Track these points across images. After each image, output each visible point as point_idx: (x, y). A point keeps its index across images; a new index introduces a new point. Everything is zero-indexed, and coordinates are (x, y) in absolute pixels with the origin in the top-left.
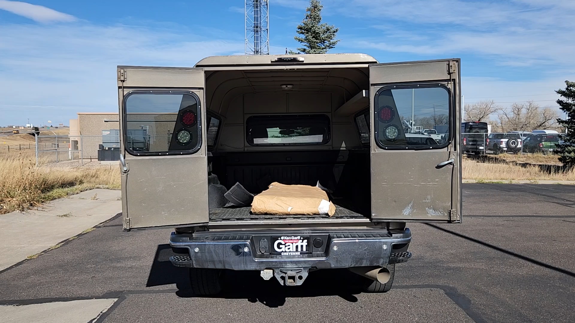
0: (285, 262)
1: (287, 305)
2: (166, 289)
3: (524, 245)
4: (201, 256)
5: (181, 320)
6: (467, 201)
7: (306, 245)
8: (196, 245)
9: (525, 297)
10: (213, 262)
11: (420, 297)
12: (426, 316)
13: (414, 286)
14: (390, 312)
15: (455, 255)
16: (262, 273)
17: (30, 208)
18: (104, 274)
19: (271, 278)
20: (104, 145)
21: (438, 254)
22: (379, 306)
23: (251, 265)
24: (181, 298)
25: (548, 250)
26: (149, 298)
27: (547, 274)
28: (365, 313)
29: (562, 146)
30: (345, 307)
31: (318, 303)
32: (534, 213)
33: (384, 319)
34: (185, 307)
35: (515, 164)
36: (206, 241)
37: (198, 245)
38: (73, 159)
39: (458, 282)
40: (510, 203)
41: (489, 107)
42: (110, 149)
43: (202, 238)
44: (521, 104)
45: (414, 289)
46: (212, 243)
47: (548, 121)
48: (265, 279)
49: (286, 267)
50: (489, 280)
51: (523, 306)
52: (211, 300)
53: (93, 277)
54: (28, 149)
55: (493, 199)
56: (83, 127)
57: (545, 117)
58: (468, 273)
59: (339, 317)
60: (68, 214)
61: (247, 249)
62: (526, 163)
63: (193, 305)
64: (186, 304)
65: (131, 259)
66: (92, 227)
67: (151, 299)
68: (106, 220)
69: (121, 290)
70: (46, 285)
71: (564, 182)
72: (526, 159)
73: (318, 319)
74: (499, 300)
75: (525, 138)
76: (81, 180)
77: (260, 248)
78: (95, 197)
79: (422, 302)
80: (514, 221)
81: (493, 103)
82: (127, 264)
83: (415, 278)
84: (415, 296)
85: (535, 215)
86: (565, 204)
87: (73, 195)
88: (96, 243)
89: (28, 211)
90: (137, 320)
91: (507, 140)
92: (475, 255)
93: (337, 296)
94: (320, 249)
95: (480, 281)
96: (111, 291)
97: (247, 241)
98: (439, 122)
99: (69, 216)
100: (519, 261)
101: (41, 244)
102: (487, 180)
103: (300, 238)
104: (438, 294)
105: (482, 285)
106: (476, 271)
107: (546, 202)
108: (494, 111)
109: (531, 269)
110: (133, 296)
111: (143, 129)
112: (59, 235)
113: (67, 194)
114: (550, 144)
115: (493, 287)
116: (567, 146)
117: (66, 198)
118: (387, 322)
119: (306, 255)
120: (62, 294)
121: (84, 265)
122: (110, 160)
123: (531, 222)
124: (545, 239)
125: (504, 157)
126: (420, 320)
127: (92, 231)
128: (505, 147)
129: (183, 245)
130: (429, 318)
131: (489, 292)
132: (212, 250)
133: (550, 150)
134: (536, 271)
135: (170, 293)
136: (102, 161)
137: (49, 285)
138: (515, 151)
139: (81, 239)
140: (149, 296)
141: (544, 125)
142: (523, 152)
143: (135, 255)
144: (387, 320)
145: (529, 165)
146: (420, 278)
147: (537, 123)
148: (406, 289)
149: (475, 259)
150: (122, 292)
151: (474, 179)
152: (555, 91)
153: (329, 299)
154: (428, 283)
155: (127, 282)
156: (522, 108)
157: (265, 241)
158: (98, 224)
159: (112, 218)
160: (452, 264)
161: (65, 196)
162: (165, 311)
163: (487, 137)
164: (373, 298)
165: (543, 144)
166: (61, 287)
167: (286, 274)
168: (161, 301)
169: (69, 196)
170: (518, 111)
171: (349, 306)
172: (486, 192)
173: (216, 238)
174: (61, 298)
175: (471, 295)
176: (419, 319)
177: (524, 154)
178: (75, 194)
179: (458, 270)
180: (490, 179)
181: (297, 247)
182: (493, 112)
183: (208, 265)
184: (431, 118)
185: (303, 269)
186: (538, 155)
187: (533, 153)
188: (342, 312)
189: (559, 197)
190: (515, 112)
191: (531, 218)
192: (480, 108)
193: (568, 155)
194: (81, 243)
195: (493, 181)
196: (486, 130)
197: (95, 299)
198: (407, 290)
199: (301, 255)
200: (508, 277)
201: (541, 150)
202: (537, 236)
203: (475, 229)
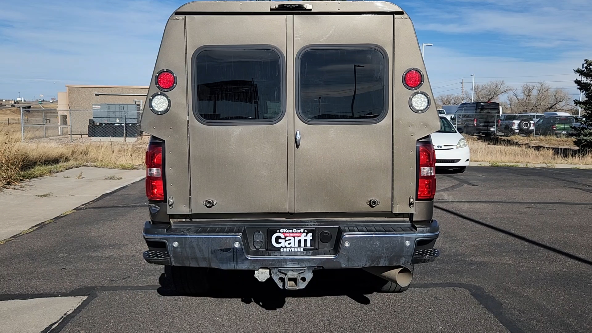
0: (286, 261)
1: (287, 307)
2: (146, 285)
3: (552, 236)
4: (181, 252)
5: (159, 326)
6: (482, 186)
7: (311, 240)
8: (174, 238)
9: (565, 301)
10: (196, 259)
11: (443, 299)
12: (452, 324)
13: (434, 284)
14: (409, 318)
15: (477, 247)
16: (256, 274)
17: (6, 187)
18: (76, 265)
19: (267, 279)
20: (94, 120)
21: (458, 245)
22: (395, 310)
23: (242, 263)
24: (162, 296)
25: (580, 242)
26: (124, 296)
27: (585, 272)
28: (379, 319)
29: (578, 128)
30: (356, 311)
31: (323, 305)
32: (557, 200)
33: (403, 328)
34: (165, 309)
35: (528, 147)
36: (187, 234)
37: (177, 238)
38: (63, 135)
39: (485, 280)
40: (529, 188)
41: (500, 87)
42: (101, 124)
43: (182, 229)
44: (532, 85)
45: (434, 288)
46: (194, 236)
47: (558, 103)
48: (260, 281)
49: (286, 266)
50: (519, 278)
51: (564, 311)
52: (197, 299)
53: (63, 268)
54: (17, 124)
55: (511, 184)
56: (72, 100)
57: (557, 99)
58: (494, 269)
59: (349, 324)
60: (49, 194)
61: (238, 244)
62: (539, 146)
63: (175, 306)
64: (167, 305)
65: (110, 248)
66: (72, 209)
67: (127, 297)
68: (89, 201)
69: (93, 286)
70: (6, 278)
71: (582, 167)
72: (538, 141)
73: (324, 326)
74: (535, 303)
75: (538, 120)
76: (67, 157)
77: (254, 242)
78: (80, 176)
79: (446, 305)
80: (536, 208)
81: (503, 83)
82: (105, 254)
83: (435, 275)
84: (437, 298)
85: (558, 201)
86: (588, 190)
87: (57, 173)
88: (74, 227)
89: (3, 190)
90: (106, 326)
91: (519, 121)
92: (499, 247)
93: (346, 296)
94: (328, 244)
95: (510, 280)
96: (81, 287)
97: (238, 234)
98: (447, 103)
99: (49, 196)
100: (550, 255)
101: (12, 228)
102: (501, 163)
103: (304, 231)
104: (463, 295)
105: (512, 285)
106: (503, 267)
107: (568, 188)
108: (504, 92)
109: (565, 265)
110: (106, 293)
111: (137, 103)
112: (34, 218)
113: (50, 172)
114: (564, 127)
115: (525, 287)
116: (583, 129)
117: (49, 176)
118: (406, 331)
119: (311, 252)
120: (23, 290)
121: (55, 254)
122: (101, 137)
123: (555, 209)
124: (574, 229)
125: (516, 139)
126: (445, 329)
127: (71, 213)
128: (517, 128)
129: (159, 238)
130: (456, 327)
131: (521, 292)
132: (195, 244)
133: (563, 132)
134: (572, 268)
135: (150, 290)
136: (92, 138)
137: (11, 278)
138: (527, 133)
139: (57, 223)
140: (125, 294)
141: (554, 107)
142: (535, 134)
143: (116, 242)
144: (405, 328)
145: (543, 148)
146: (439, 274)
147: (547, 105)
148: (425, 288)
149: (500, 252)
150: (93, 288)
151: (488, 162)
152: (573, 70)
153: (336, 300)
154: (450, 280)
155: (102, 275)
156: (533, 89)
157: (260, 235)
158: (80, 205)
159: (95, 199)
160: (475, 258)
161: (48, 174)
162: (142, 313)
163: (498, 118)
164: (387, 299)
165: (556, 126)
166: (24, 280)
167: (286, 275)
168: (138, 301)
169: (52, 174)
170: (529, 92)
171: (360, 309)
172: (502, 176)
173: (199, 230)
174: (21, 295)
175: (501, 297)
176: (444, 327)
177: (537, 137)
178: (59, 172)
179: (482, 266)
180: (504, 162)
181: (300, 241)
182: (502, 93)
183: (190, 263)
184: (439, 99)
185: (307, 269)
186: (550, 137)
187: (546, 135)
188: (352, 317)
189: (580, 183)
190: (526, 93)
191: (555, 205)
192: (490, 88)
193: (583, 138)
194: (56, 227)
195: (508, 164)
196: (498, 110)
197: (61, 296)
198: (427, 290)
199: (304, 251)
200: (540, 275)
201: (554, 133)
202: (565, 226)
203: (495, 216)
